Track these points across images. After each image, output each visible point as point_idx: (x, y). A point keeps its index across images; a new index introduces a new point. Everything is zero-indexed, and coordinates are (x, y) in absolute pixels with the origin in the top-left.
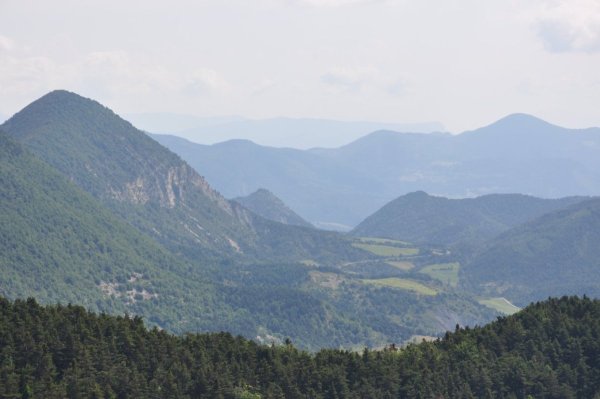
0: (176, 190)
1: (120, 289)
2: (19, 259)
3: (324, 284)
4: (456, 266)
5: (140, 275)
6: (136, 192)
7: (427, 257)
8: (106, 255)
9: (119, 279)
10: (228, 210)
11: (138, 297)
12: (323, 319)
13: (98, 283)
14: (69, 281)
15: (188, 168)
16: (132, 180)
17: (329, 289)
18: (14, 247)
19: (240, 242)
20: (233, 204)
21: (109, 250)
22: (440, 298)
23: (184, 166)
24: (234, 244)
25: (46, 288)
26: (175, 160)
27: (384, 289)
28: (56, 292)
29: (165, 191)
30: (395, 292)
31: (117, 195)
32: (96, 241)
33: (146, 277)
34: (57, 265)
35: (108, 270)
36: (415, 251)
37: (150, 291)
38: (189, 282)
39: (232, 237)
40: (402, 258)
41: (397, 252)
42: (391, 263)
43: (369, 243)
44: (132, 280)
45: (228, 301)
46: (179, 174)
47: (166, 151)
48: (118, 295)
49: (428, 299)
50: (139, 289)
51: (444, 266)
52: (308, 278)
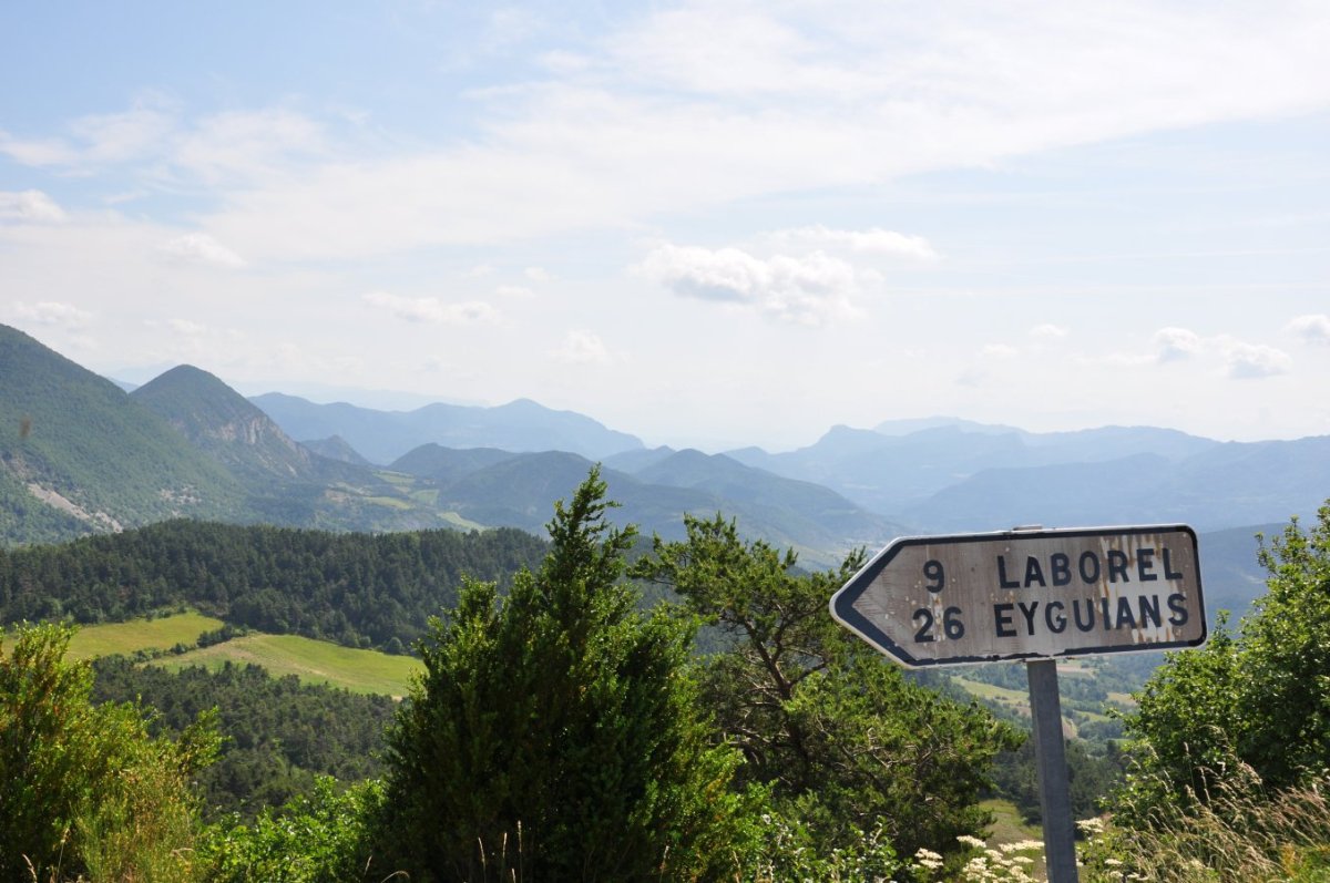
0: (257, 432)
1: (174, 495)
2: (102, 471)
3: (334, 499)
4: (437, 491)
5: (191, 487)
6: (227, 434)
7: (419, 485)
8: (170, 473)
9: (175, 489)
10: (294, 448)
11: (187, 501)
12: (314, 521)
13: (160, 490)
14: (136, 488)
15: (268, 419)
16: (225, 425)
17: (337, 502)
18: (101, 463)
19: (297, 469)
20: (298, 444)
21: (173, 469)
22: (410, 512)
23: (265, 419)
24: (292, 470)
25: (119, 491)
26: (259, 414)
27: (373, 504)
28: (126, 494)
29: (248, 432)
30: (383, 506)
31: (213, 434)
32: (164, 463)
33: (195, 488)
34: (129, 477)
35: (168, 482)
36: (412, 481)
37: (197, 497)
38: (228, 493)
39: (293, 466)
40: (404, 485)
41: (401, 480)
42: (398, 488)
43: (385, 474)
44: (185, 489)
45: (252, 506)
46: (261, 422)
47: (255, 407)
48: (172, 499)
49: (402, 512)
50: (189, 496)
51: (430, 491)
52: (324, 495)
